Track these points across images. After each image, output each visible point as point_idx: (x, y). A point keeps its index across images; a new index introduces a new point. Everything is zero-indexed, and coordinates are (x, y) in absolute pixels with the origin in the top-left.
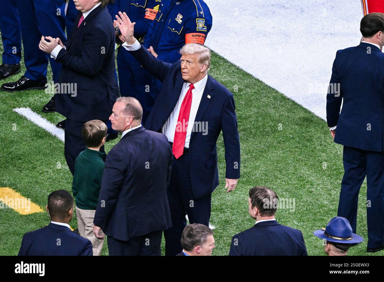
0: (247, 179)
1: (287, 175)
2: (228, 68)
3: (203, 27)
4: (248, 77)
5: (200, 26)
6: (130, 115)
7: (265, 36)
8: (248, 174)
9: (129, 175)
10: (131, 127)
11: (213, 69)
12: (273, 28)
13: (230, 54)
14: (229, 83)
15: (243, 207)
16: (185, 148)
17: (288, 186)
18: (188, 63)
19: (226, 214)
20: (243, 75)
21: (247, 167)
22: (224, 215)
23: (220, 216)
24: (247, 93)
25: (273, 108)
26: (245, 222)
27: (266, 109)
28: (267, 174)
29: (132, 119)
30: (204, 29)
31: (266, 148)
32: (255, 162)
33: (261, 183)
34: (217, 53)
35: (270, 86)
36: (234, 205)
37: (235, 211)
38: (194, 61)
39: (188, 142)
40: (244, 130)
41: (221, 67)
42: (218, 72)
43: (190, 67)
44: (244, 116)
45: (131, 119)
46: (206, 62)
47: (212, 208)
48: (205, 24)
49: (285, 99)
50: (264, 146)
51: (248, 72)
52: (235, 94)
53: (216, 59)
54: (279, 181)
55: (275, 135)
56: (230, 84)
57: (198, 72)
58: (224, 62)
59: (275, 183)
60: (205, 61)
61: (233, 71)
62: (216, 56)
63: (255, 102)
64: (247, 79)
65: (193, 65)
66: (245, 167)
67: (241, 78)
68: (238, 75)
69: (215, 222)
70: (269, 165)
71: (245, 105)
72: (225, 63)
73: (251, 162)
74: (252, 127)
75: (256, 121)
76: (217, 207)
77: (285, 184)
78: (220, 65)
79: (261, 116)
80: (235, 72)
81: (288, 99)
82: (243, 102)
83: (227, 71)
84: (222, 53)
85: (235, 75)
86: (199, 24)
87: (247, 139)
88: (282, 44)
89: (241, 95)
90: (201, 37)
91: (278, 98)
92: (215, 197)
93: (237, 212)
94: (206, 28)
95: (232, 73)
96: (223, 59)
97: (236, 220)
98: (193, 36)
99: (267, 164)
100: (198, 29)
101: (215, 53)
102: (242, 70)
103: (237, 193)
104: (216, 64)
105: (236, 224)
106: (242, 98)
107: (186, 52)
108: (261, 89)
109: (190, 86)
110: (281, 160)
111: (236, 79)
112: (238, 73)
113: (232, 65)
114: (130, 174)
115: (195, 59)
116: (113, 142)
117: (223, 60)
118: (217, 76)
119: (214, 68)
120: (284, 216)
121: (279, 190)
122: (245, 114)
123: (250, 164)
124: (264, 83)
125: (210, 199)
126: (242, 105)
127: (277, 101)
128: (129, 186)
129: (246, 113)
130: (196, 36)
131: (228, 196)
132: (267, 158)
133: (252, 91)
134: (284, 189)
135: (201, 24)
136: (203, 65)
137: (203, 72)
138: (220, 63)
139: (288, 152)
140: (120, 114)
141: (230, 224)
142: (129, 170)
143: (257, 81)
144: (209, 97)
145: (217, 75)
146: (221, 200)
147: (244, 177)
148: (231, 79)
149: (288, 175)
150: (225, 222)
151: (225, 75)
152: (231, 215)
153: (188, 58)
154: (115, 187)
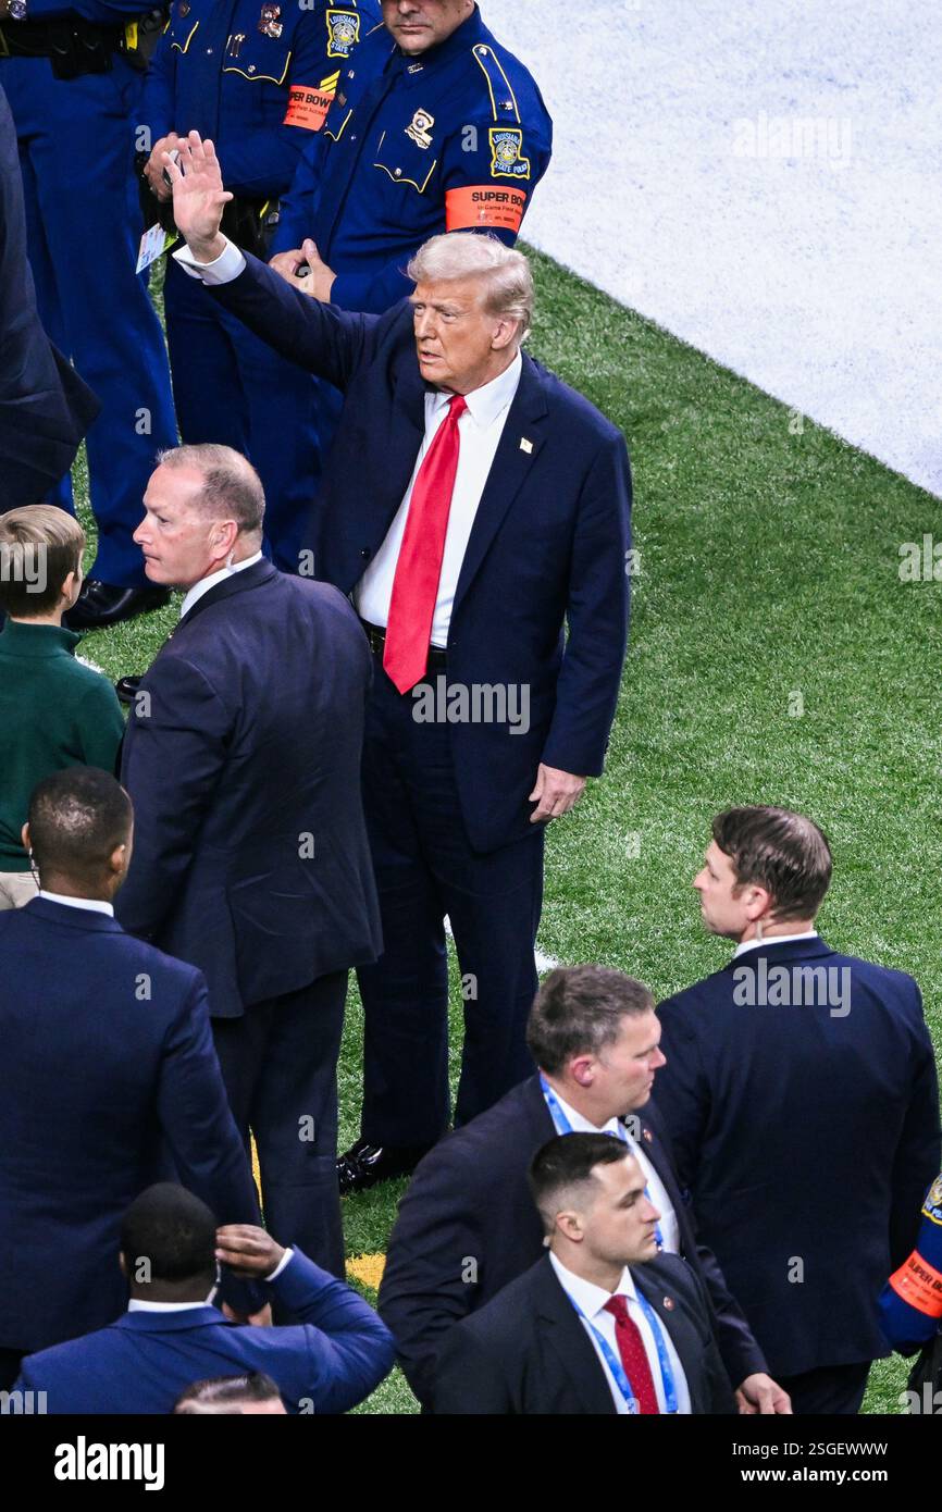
0: (686, 769)
1: (846, 753)
2: (608, 327)
3: (519, 163)
4: (691, 363)
5: (505, 156)
6: (227, 517)
7: (757, 198)
8: (691, 750)
9: (241, 752)
10: (229, 563)
11: (549, 328)
12: (789, 165)
13: (617, 272)
14: (615, 388)
15: (668, 880)
16: (432, 648)
17: (850, 799)
18: (439, 315)
19: (602, 911)
20: (669, 353)
21: (685, 724)
22: (594, 915)
23: (578, 918)
24: (686, 427)
25: (790, 487)
26: (679, 942)
27: (762, 491)
28: (764, 750)
29: (236, 530)
30: (519, 169)
31: (760, 645)
32: (717, 703)
33: (742, 784)
34: (565, 266)
35: (777, 398)
36: (636, 875)
37: (640, 896)
38: (464, 305)
39: (442, 627)
40: (674, 574)
41: (580, 321)
42: (569, 342)
43: (447, 329)
44: (674, 516)
45: (229, 531)
46: (513, 308)
47: (549, 885)
48: (527, 151)
49: (838, 449)
50: (754, 639)
51: (691, 343)
52: (639, 431)
53: (560, 289)
54: (813, 777)
55: (797, 594)
56: (615, 391)
57: (482, 349)
58: (593, 304)
59: (798, 786)
60: (508, 303)
61: (630, 339)
62: (562, 280)
63: (716, 463)
64: (688, 370)
65: (462, 324)
66: (678, 720)
67: (661, 368)
68: (649, 354)
69: (558, 943)
70: (773, 714)
71: (677, 473)
72: (598, 307)
73: (704, 700)
74: (706, 562)
75: (722, 540)
76: (565, 880)
77: (839, 789)
78: (578, 313)
79: (739, 518)
80: (639, 342)
81: (852, 451)
82: (670, 461)
83: (606, 337)
84: (584, 266)
85: (637, 356)
86: (499, 149)
87: (686, 612)
88: (824, 231)
89: (660, 435)
90: (509, 199)
91: (807, 447)
92: (558, 842)
93: (647, 900)
94: (527, 166)
95: (624, 346)
96: (590, 289)
97: (642, 933)
98: (477, 197)
99: (765, 710)
100: (497, 171)
101: (556, 265)
102: (666, 333)
103: (648, 826)
104: (563, 311)
105: (644, 949)
106: (665, 445)
107: (430, 274)
108: (742, 412)
109: (450, 401)
110: (821, 692)
111: (644, 371)
112: (651, 348)
113: (628, 314)
114: (246, 748)
115: (467, 299)
116: (152, 622)
117: (588, 296)
118: (565, 358)
119: (553, 326)
120: (834, 919)
121: (814, 814)
122: (678, 511)
123: (697, 712)
124: (755, 387)
125: (541, 851)
126: (665, 474)
127: (806, 459)
128: (238, 797)
129: (683, 507)
130: (488, 196)
131: (611, 839)
132: (767, 687)
133: (707, 416)
134: (834, 809)
135: (506, 151)
136: (500, 321)
137: (505, 349)
138: (578, 306)
139: (850, 664)
140: (184, 513)
141: (617, 950)
142: (243, 733)
143: (724, 379)
144: (526, 446)
145: (566, 354)
146: (584, 855)
147: (673, 761)
148: (621, 369)
149: (850, 753)
150: (600, 940)
151: (598, 355)
152: (624, 914)
153: (439, 297)
154: (190, 803)
